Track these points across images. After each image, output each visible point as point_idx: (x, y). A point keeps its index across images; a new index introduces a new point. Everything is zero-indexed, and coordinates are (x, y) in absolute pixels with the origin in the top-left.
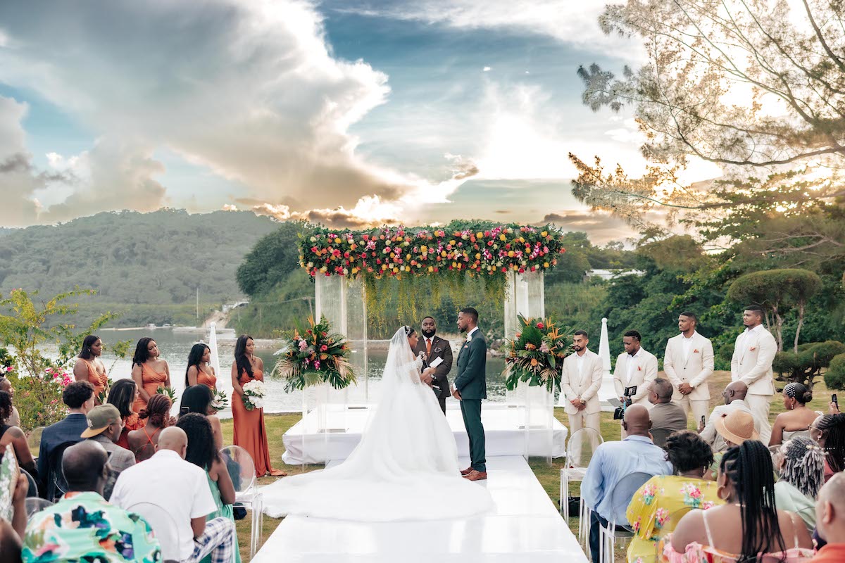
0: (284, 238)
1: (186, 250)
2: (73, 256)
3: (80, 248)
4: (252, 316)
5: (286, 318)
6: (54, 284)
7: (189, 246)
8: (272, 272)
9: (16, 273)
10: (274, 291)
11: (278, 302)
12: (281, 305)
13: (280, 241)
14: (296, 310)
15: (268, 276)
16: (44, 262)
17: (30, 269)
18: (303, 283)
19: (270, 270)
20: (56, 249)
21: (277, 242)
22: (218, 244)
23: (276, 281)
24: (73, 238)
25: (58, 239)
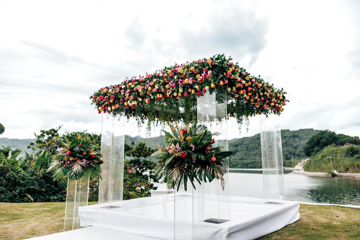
0: (320, 136)
1: (290, 142)
2: (255, 145)
3: (257, 143)
4: (309, 164)
5: (321, 165)
6: (250, 154)
7: (291, 141)
8: (316, 148)
9: (239, 151)
10: (317, 155)
11: (318, 159)
12: (320, 160)
13: (318, 137)
14: (325, 162)
15: (314, 150)
16: (247, 148)
17: (243, 150)
18: (328, 152)
19: (315, 148)
20: (250, 143)
21: (317, 138)
22: (301, 140)
23: (317, 152)
24: (255, 140)
25: (250, 141)
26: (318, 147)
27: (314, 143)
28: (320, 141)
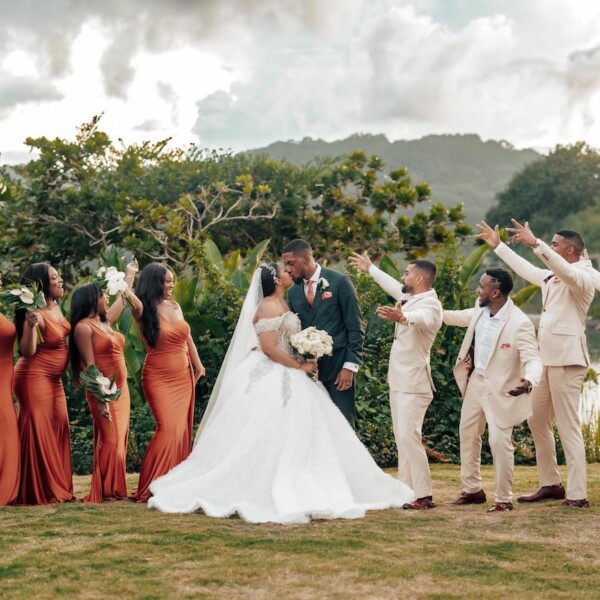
26: (543, 215)
27: (532, 196)
28: (556, 189)
